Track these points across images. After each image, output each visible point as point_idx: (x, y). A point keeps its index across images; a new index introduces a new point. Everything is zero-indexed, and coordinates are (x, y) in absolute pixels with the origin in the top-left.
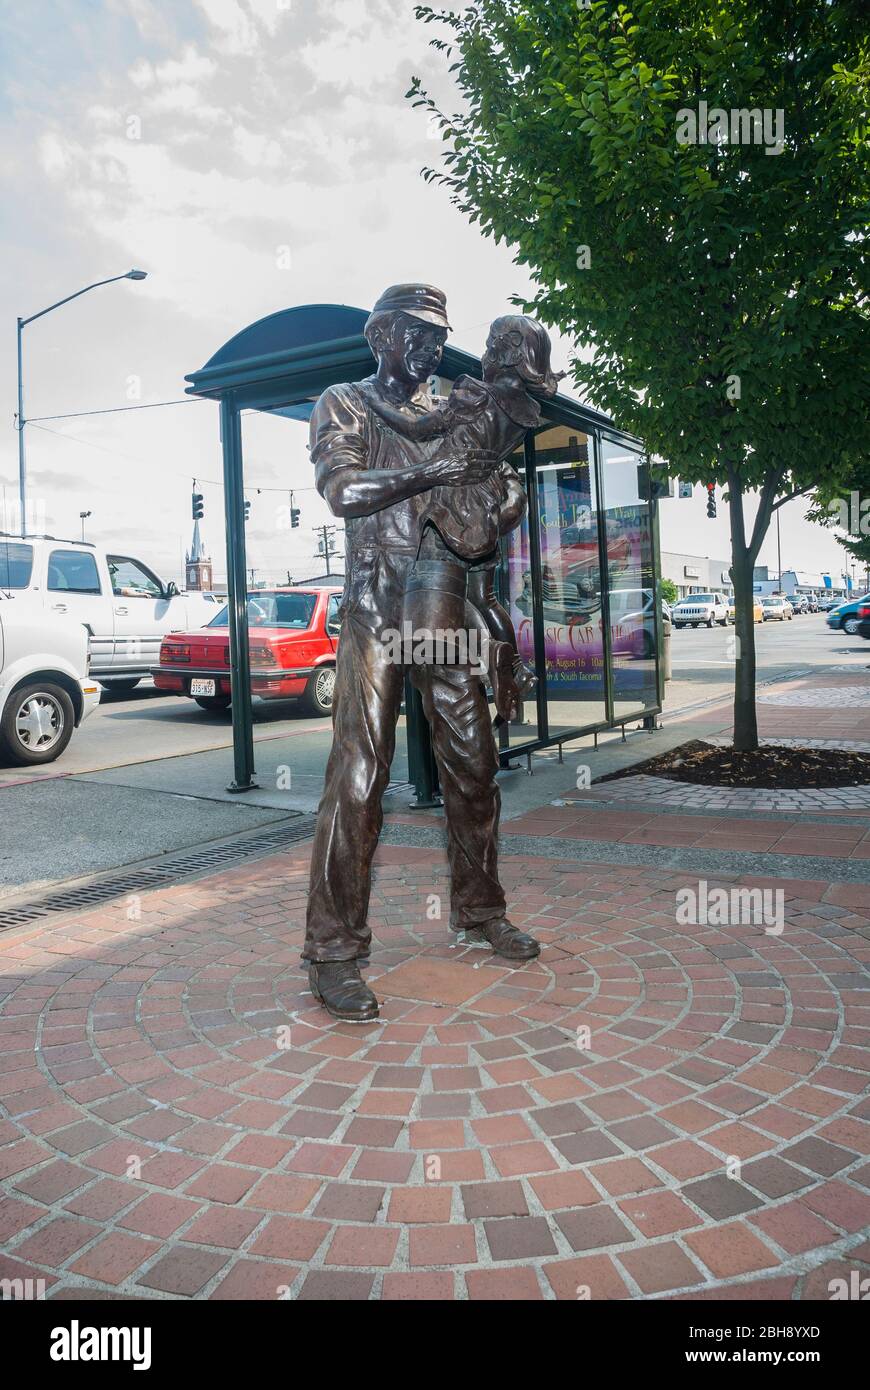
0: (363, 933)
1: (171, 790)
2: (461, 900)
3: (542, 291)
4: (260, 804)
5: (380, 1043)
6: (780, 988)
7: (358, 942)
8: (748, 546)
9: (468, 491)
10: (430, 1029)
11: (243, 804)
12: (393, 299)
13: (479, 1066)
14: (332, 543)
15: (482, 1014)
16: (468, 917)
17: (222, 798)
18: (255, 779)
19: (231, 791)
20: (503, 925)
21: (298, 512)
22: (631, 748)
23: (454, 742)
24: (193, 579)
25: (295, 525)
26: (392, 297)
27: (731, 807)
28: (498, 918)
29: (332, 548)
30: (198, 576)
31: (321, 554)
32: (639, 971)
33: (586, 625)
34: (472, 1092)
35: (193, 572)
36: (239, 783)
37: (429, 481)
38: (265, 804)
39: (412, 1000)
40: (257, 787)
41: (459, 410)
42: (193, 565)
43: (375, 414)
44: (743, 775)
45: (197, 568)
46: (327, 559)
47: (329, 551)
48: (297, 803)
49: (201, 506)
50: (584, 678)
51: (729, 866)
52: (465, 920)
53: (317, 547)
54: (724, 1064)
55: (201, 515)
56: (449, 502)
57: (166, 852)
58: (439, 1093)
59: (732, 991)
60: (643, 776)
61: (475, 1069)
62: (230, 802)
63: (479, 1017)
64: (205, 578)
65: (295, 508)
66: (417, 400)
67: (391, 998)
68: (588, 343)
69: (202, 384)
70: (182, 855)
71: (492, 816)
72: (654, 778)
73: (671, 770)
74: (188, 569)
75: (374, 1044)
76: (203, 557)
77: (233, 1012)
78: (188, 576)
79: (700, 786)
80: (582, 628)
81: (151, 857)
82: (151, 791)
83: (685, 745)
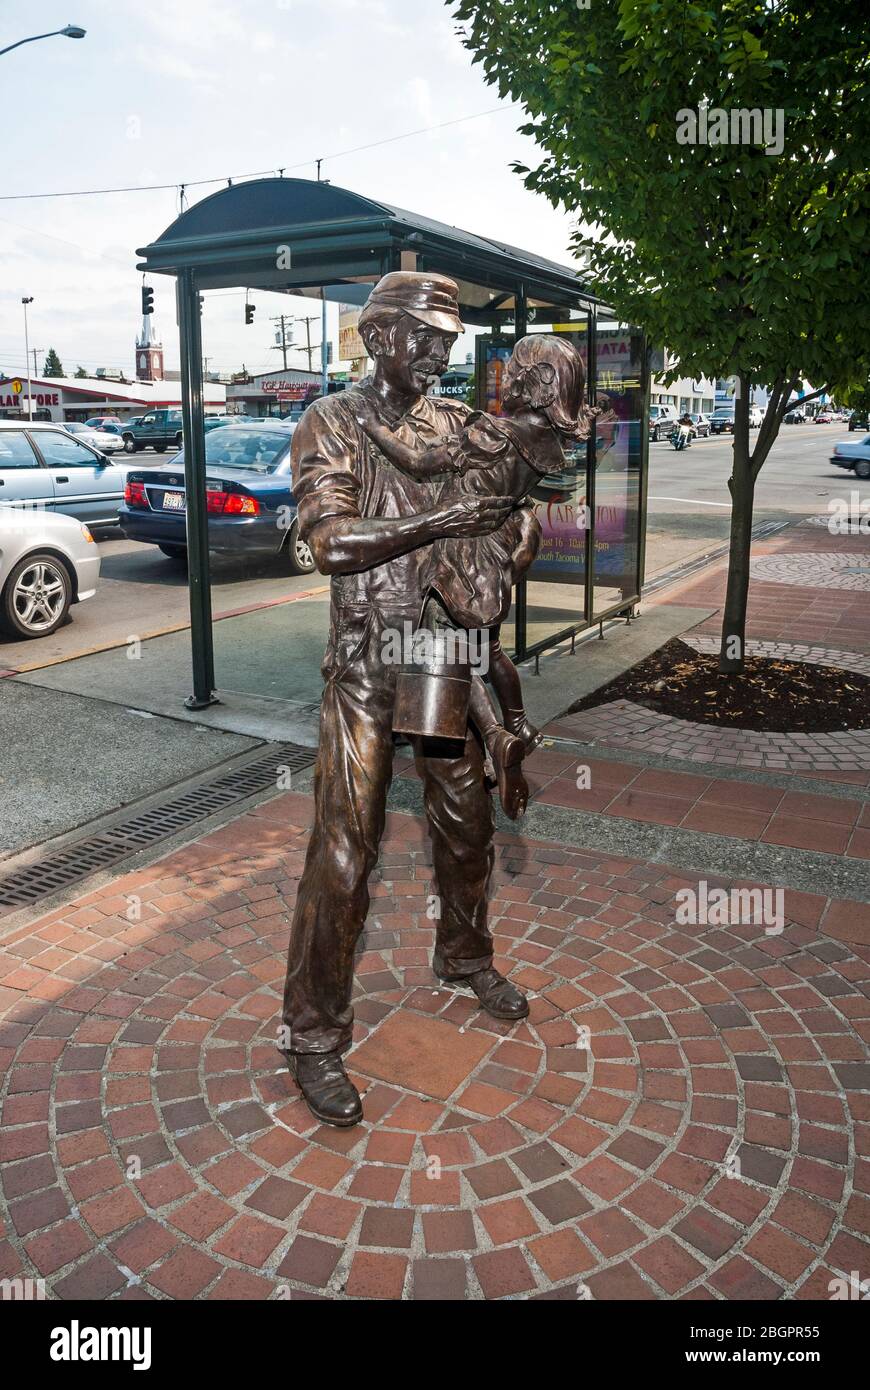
0: (343, 1019)
1: (126, 702)
2: (447, 951)
3: (548, 161)
4: (220, 726)
5: (365, 1163)
6: (783, 1085)
7: (340, 1030)
8: (751, 455)
9: (478, 544)
10: (418, 1142)
11: (204, 725)
12: (393, 293)
13: (473, 1211)
14: (290, 333)
15: (471, 1114)
16: (454, 969)
17: (180, 716)
18: (216, 695)
19: (191, 709)
20: (490, 977)
21: (253, 308)
22: (609, 650)
23: (448, 805)
24: (143, 365)
25: (249, 321)
26: (392, 289)
27: (720, 760)
28: (486, 970)
29: (289, 339)
30: (148, 362)
31: (278, 345)
32: (634, 1044)
33: (566, 504)
34: (467, 1256)
35: (143, 357)
36: (199, 699)
37: (433, 533)
38: (227, 727)
39: (396, 1087)
40: (217, 702)
41: (472, 455)
42: (143, 351)
43: (370, 440)
44: (730, 707)
45: (148, 355)
46: (285, 350)
47: (287, 343)
48: (261, 729)
49: (151, 300)
50: (561, 559)
51: (720, 862)
52: (450, 971)
53: (275, 337)
54: (731, 1220)
55: (151, 310)
56: (456, 559)
57: (123, 805)
58: (431, 1256)
59: (733, 1089)
60: (624, 701)
61: (467, 1213)
62: (188, 722)
63: (468, 1121)
64: (156, 363)
65: (251, 303)
66: (419, 412)
67: (374, 1082)
68: (596, 222)
69: (154, 258)
70: (141, 808)
71: (485, 874)
72: (636, 707)
73: (652, 695)
74: (138, 355)
75: (359, 1166)
76: (154, 342)
77: (207, 1102)
78: (138, 362)
79: (684, 722)
80: (562, 506)
81: (108, 813)
82: (105, 704)
83: (665, 646)
